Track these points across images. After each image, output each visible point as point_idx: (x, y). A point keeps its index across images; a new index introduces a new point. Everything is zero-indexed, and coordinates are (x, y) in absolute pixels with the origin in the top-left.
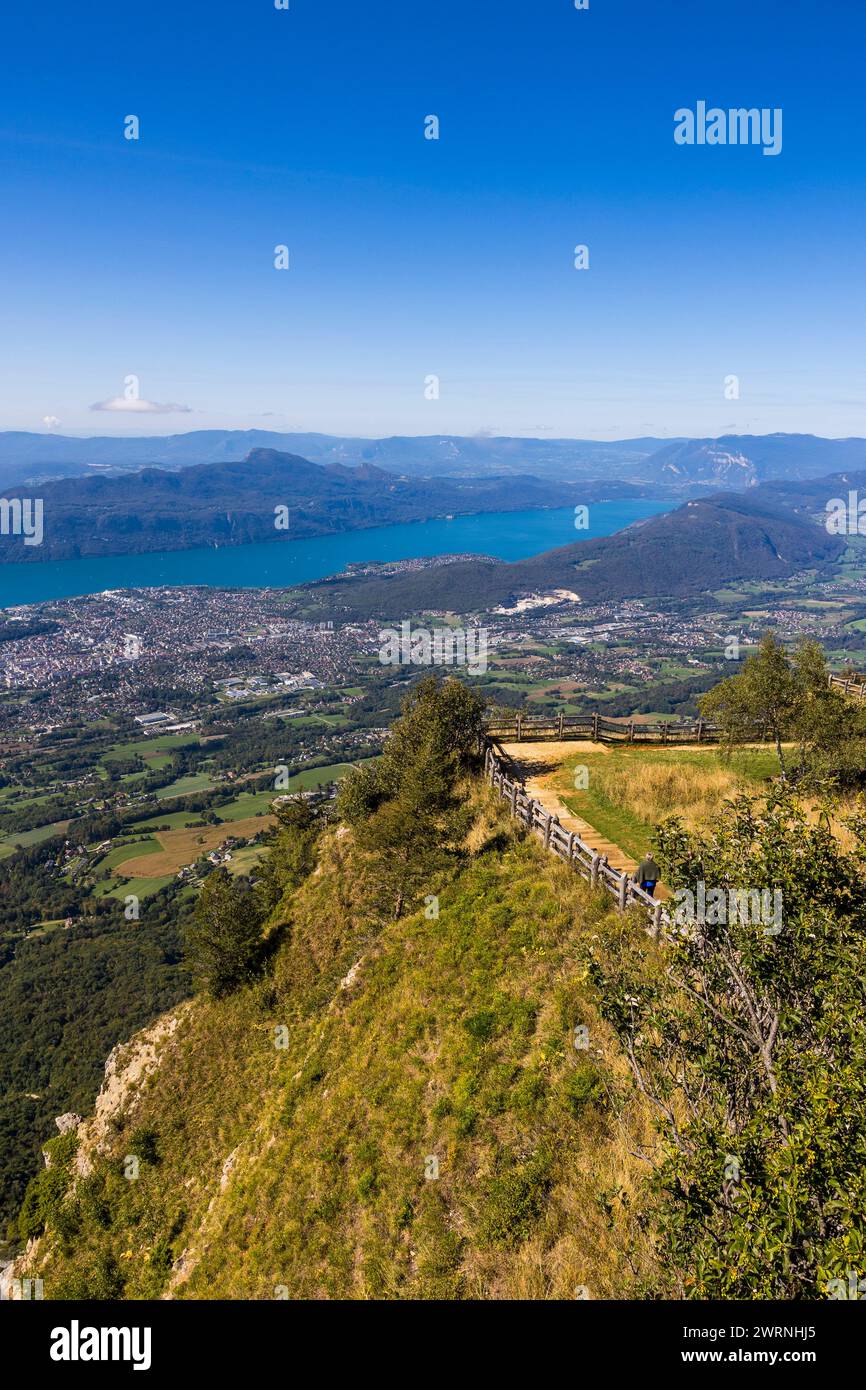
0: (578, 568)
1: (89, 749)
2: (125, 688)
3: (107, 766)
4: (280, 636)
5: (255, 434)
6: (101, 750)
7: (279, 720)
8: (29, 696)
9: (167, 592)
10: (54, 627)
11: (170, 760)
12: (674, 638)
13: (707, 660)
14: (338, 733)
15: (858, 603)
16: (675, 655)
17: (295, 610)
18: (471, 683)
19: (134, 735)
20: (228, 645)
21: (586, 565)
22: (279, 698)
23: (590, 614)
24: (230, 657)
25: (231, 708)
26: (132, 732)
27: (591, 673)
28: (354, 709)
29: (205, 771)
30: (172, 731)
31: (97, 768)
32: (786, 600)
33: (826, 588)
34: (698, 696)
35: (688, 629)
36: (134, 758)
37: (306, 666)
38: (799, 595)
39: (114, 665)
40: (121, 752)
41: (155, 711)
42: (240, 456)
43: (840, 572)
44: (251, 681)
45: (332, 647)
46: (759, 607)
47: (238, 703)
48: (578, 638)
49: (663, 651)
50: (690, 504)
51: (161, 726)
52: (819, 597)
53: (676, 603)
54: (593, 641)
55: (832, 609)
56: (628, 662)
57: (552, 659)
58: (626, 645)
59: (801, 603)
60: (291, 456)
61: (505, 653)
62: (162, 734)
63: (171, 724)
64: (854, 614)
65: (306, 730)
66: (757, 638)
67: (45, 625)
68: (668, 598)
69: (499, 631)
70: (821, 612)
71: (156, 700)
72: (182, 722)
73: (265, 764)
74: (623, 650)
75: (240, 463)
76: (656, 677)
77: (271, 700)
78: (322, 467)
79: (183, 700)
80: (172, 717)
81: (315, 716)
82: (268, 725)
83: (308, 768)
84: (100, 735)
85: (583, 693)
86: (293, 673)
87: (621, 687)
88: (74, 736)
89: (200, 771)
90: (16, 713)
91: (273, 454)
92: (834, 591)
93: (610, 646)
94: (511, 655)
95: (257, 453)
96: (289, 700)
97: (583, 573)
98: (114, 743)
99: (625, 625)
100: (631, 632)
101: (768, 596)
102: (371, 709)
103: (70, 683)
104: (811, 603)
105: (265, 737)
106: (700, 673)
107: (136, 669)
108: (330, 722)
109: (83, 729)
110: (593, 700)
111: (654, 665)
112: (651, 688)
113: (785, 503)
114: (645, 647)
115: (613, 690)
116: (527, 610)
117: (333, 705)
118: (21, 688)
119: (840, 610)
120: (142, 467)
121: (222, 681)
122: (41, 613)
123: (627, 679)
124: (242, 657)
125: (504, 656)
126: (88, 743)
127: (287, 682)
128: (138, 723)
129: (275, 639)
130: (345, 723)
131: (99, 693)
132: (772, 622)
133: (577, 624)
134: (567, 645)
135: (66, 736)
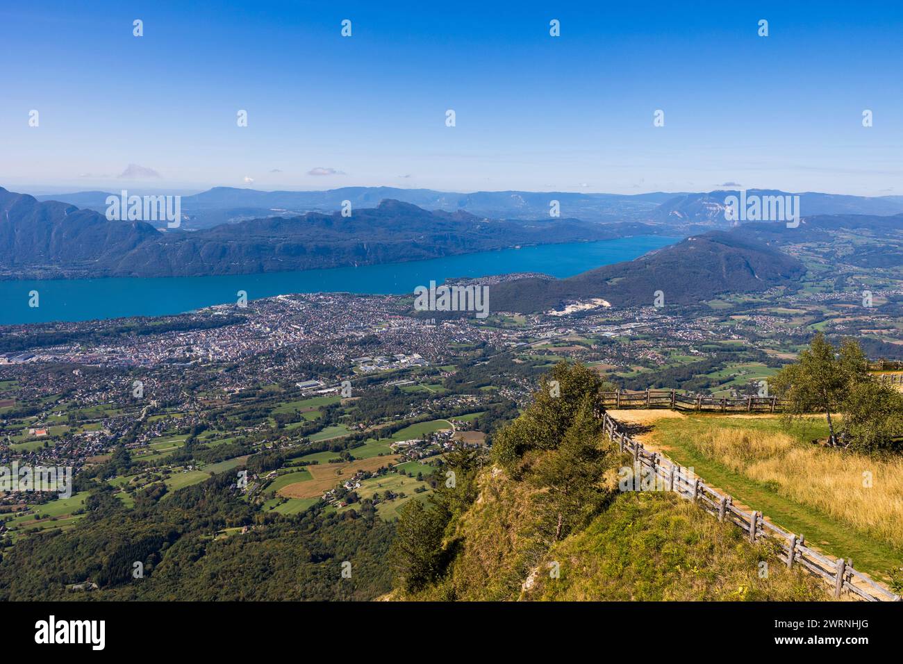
0: (609, 283)
1: (264, 405)
2: (291, 363)
3: (276, 417)
4: (398, 329)
5: (385, 190)
6: (272, 406)
7: (396, 387)
8: (225, 367)
9: (321, 297)
10: (244, 320)
11: (320, 415)
12: (679, 334)
13: (705, 351)
14: (438, 398)
15: (816, 311)
16: (680, 346)
17: (408, 311)
18: (532, 363)
19: (295, 396)
20: (362, 334)
21: (615, 281)
22: (397, 372)
23: (617, 316)
24: (363, 343)
25: (362, 378)
26: (293, 394)
27: (618, 358)
28: (449, 380)
29: (344, 423)
30: (321, 394)
31: (269, 419)
32: (762, 308)
33: (792, 299)
34: (698, 376)
35: (690, 328)
36: (295, 412)
37: (416, 350)
38: (772, 305)
39: (283, 347)
40: (285, 408)
41: (311, 379)
42: (374, 204)
43: (802, 288)
44: (378, 359)
45: (434, 336)
46: (743, 312)
47: (368, 375)
48: (609, 333)
49: (671, 343)
50: (690, 239)
51: (314, 390)
52: (787, 306)
53: (681, 308)
54: (621, 336)
55: (797, 315)
56: (646, 350)
57: (590, 347)
58: (645, 339)
59: (774, 310)
60: (409, 204)
61: (557, 343)
62: (315, 396)
63: (321, 389)
64: (813, 318)
65: (415, 395)
66: (741, 335)
67: (238, 318)
68: (675, 305)
69: (552, 327)
70: (789, 317)
71: (311, 371)
72: (329, 387)
73: (386, 418)
74: (642, 342)
75: (375, 209)
76: (666, 362)
77: (391, 373)
78: (430, 212)
79: (332, 373)
80: (322, 384)
81: (422, 385)
82: (388, 390)
83: (416, 422)
84: (272, 395)
85: (613, 373)
86: (407, 354)
87: (641, 369)
88: (254, 395)
89: (340, 423)
90: (215, 378)
91: (396, 202)
92: (799, 302)
93: (632, 339)
94: (561, 344)
95: (385, 202)
96: (403, 373)
97: (613, 287)
98: (281, 401)
99: (643, 324)
100: (648, 330)
101: (749, 305)
102: (461, 381)
103: (253, 358)
104: (781, 310)
105: (386, 399)
106: (700, 359)
107: (298, 350)
108: (432, 390)
109: (260, 391)
110: (620, 378)
111: (665, 353)
112: (663, 370)
113: (760, 239)
114: (658, 340)
115: (635, 371)
116: (573, 313)
117: (434, 378)
118: (219, 361)
119: (804, 316)
120: (307, 211)
121: (357, 359)
122: (235, 309)
123: (646, 363)
124: (372, 342)
125: (557, 345)
126: (263, 401)
127: (403, 361)
128: (298, 388)
129: (394, 330)
130: (442, 390)
131: (272, 366)
132: (752, 324)
133: (608, 323)
134: (601, 338)
135: (249, 396)
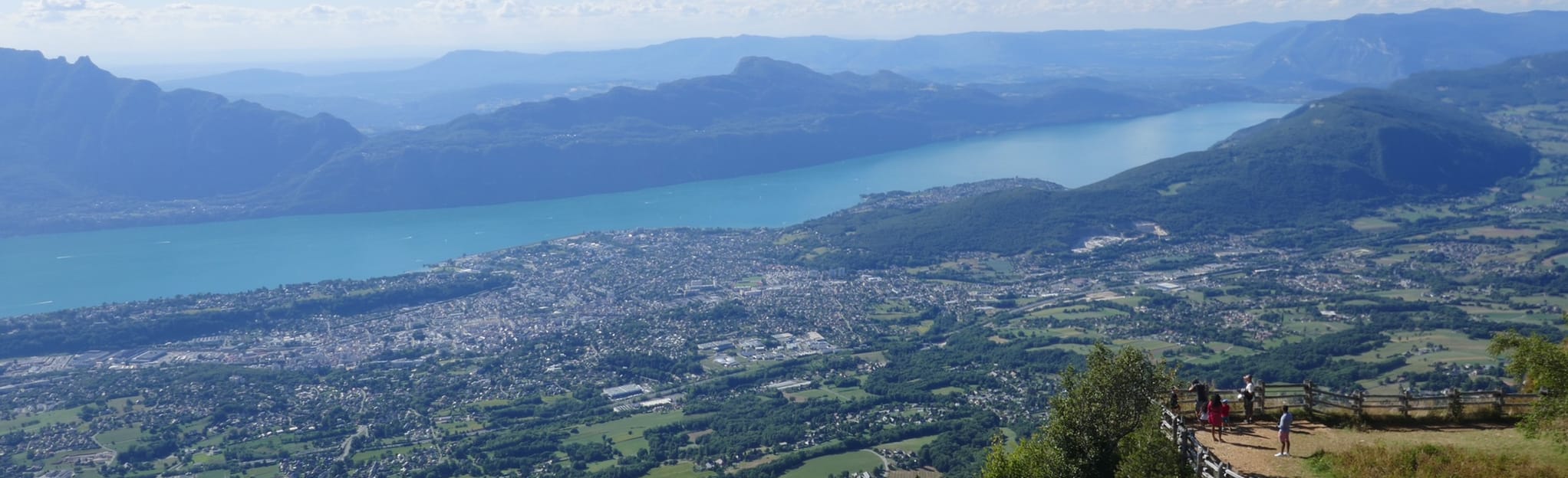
0: (1162, 192)
1: (549, 430)
2: (591, 355)
3: (570, 451)
4: (779, 288)
5: (745, 39)
6: (562, 430)
7: (780, 394)
8: (478, 364)
9: (642, 236)
10: (508, 281)
11: (645, 445)
12: (1300, 282)
13: (1348, 310)
14: (854, 410)
15: (1562, 231)
16: (1302, 305)
17: (796, 255)
18: (1025, 343)
19: (601, 413)
20: (714, 299)
21: (1174, 189)
22: (779, 366)
23: (1184, 252)
24: (718, 314)
25: (719, 378)
26: (597, 408)
27: (1184, 329)
28: (875, 376)
29: (688, 458)
30: (647, 408)
31: (558, 454)
32: (1455, 228)
33: (1514, 210)
34: (1336, 359)
35: (1319, 270)
36: (601, 441)
37: (812, 325)
38: (1474, 222)
39: (579, 326)
40: (588, 434)
41: (627, 382)
42: (727, 67)
43: (1531, 189)
44: (745, 344)
45: (845, 299)
46: (1421, 237)
47: (729, 373)
48: (1168, 284)
49: (1285, 299)
50: (1312, 106)
51: (634, 402)
52: (1502, 222)
53: (1299, 235)
54: (1188, 288)
55: (1523, 240)
56: (1237, 314)
57: (1132, 311)
58: (1230, 292)
59: (1476, 231)
60: (790, 64)
61: (1067, 305)
62: (634, 412)
63: (645, 399)
64: (1554, 245)
65: (813, 406)
66: (1417, 280)
67: (498, 278)
68: (1289, 229)
69: (1060, 276)
70: (1508, 244)
71: (624, 368)
72: (659, 397)
73: (763, 449)
74: (1227, 300)
75: (729, 76)
76: (1276, 335)
77: (770, 368)
78: (828, 77)
79: (660, 369)
80: (647, 390)
81: (824, 389)
82: (765, 399)
83: (816, 455)
84: (562, 412)
85: (1177, 357)
86: (796, 334)
87: (1229, 348)
88: (530, 414)
89: (682, 458)
90: (463, 385)
91: (767, 63)
92: (1525, 215)
93: (1210, 294)
94: (1077, 307)
95: (747, 63)
96: (790, 368)
97: (1170, 199)
98: (577, 422)
99: (1230, 266)
100: (1239, 276)
101: (1430, 223)
102: (895, 379)
103: (528, 347)
104: (1490, 232)
105: (762, 415)
106: (1337, 328)
107: (605, 333)
108: (844, 396)
109: (542, 405)
110: (1189, 366)
111: (1275, 318)
112: (1271, 349)
113: (1446, 100)
114: (1258, 294)
115: (1218, 352)
116: (1097, 250)
117: (850, 374)
118: (470, 355)
119: (1535, 241)
120: (611, 86)
121: (708, 345)
122: (493, 264)
123: (1236, 337)
124: (731, 316)
125: (1069, 309)
126: (548, 423)
127: (790, 346)
128: (606, 397)
129: (773, 291)
130: (860, 395)
131: (560, 360)
132: (1441, 258)
133: (1165, 267)
134: (1151, 293)
135: (521, 414)
